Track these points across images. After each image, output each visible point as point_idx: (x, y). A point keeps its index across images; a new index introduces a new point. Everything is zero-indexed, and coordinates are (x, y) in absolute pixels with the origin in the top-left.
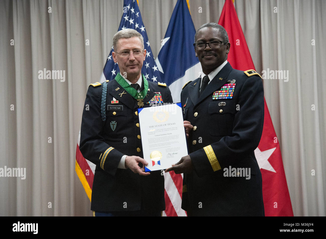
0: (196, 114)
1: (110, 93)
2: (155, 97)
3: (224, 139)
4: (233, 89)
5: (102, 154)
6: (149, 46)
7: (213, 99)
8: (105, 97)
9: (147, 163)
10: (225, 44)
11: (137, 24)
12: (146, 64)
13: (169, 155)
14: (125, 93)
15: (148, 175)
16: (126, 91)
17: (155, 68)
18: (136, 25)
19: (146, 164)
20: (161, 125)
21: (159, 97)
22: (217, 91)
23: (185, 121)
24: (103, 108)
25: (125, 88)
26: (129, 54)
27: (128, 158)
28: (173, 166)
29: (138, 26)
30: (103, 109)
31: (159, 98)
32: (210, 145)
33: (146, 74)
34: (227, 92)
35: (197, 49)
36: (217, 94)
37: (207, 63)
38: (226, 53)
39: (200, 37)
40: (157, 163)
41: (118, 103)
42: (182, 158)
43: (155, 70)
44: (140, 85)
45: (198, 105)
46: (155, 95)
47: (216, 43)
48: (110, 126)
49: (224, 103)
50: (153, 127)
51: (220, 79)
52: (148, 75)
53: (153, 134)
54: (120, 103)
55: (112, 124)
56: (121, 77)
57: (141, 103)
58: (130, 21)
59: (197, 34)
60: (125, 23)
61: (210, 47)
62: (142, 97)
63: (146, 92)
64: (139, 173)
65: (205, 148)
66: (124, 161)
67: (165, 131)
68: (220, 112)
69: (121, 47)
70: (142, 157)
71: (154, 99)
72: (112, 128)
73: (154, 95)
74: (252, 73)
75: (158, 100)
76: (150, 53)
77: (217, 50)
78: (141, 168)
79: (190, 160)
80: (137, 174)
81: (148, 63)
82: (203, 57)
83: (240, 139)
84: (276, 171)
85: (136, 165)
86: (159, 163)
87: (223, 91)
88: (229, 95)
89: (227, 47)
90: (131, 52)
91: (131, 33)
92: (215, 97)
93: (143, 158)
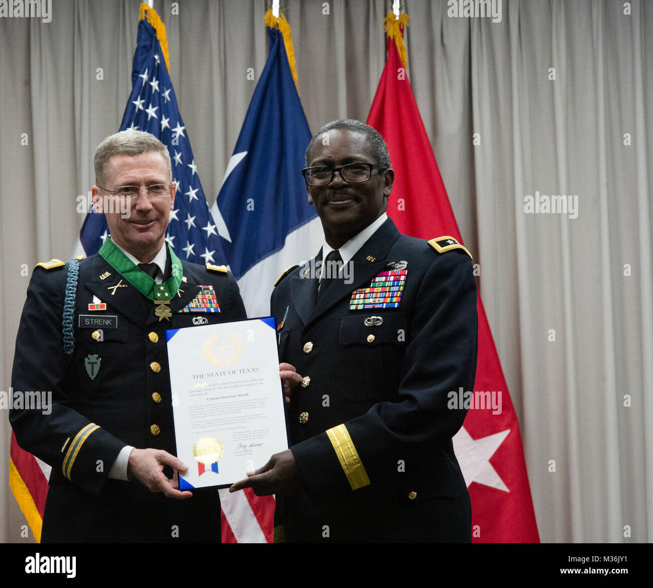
0: (309, 346)
1: (86, 284)
2: (200, 296)
3: (379, 410)
4: (402, 283)
5: (69, 439)
6: (195, 173)
7: (351, 309)
8: (72, 293)
9: (186, 467)
10: (380, 172)
11: (166, 118)
12: (187, 218)
13: (241, 450)
14: (124, 286)
15: (187, 499)
16: (125, 282)
17: (210, 229)
18: (162, 122)
19: (182, 469)
20: (223, 374)
21: (211, 297)
22: (360, 290)
23: (283, 364)
24: (68, 321)
25: (122, 273)
26: (138, 194)
27: (136, 454)
28: (249, 476)
29: (169, 123)
30: (69, 323)
31: (210, 300)
32: (343, 425)
33: (188, 242)
34: (386, 292)
35: (312, 182)
36: (362, 296)
37: (335, 217)
38: (384, 195)
39: (320, 154)
40: (211, 469)
41: (105, 309)
42: (272, 457)
43: (209, 234)
44: (162, 265)
45: (312, 324)
46: (200, 293)
47: (359, 170)
48: (85, 367)
49: (378, 319)
50: (202, 376)
51: (369, 258)
52: (193, 246)
53: (202, 394)
54: (111, 309)
55: (89, 363)
56: (113, 249)
57: (163, 311)
58: (147, 111)
59: (312, 146)
60: (135, 116)
61: (342, 178)
62: (167, 294)
63: (177, 285)
64: (165, 493)
65: (331, 433)
66: (127, 461)
67: (231, 387)
68: (368, 340)
69: (118, 176)
70: (174, 452)
71: (197, 302)
72: (89, 373)
73: (197, 293)
74: (448, 244)
75: (209, 305)
76: (196, 190)
77: (360, 186)
78: (169, 479)
79: (291, 461)
80: (160, 494)
81: (191, 217)
82: (325, 203)
83: (415, 408)
84: (510, 489)
85: (157, 471)
86: (215, 467)
87: (376, 289)
88: (392, 300)
89: (386, 178)
90: (144, 190)
91: (142, 143)
92: (356, 303)
93: (175, 455)
